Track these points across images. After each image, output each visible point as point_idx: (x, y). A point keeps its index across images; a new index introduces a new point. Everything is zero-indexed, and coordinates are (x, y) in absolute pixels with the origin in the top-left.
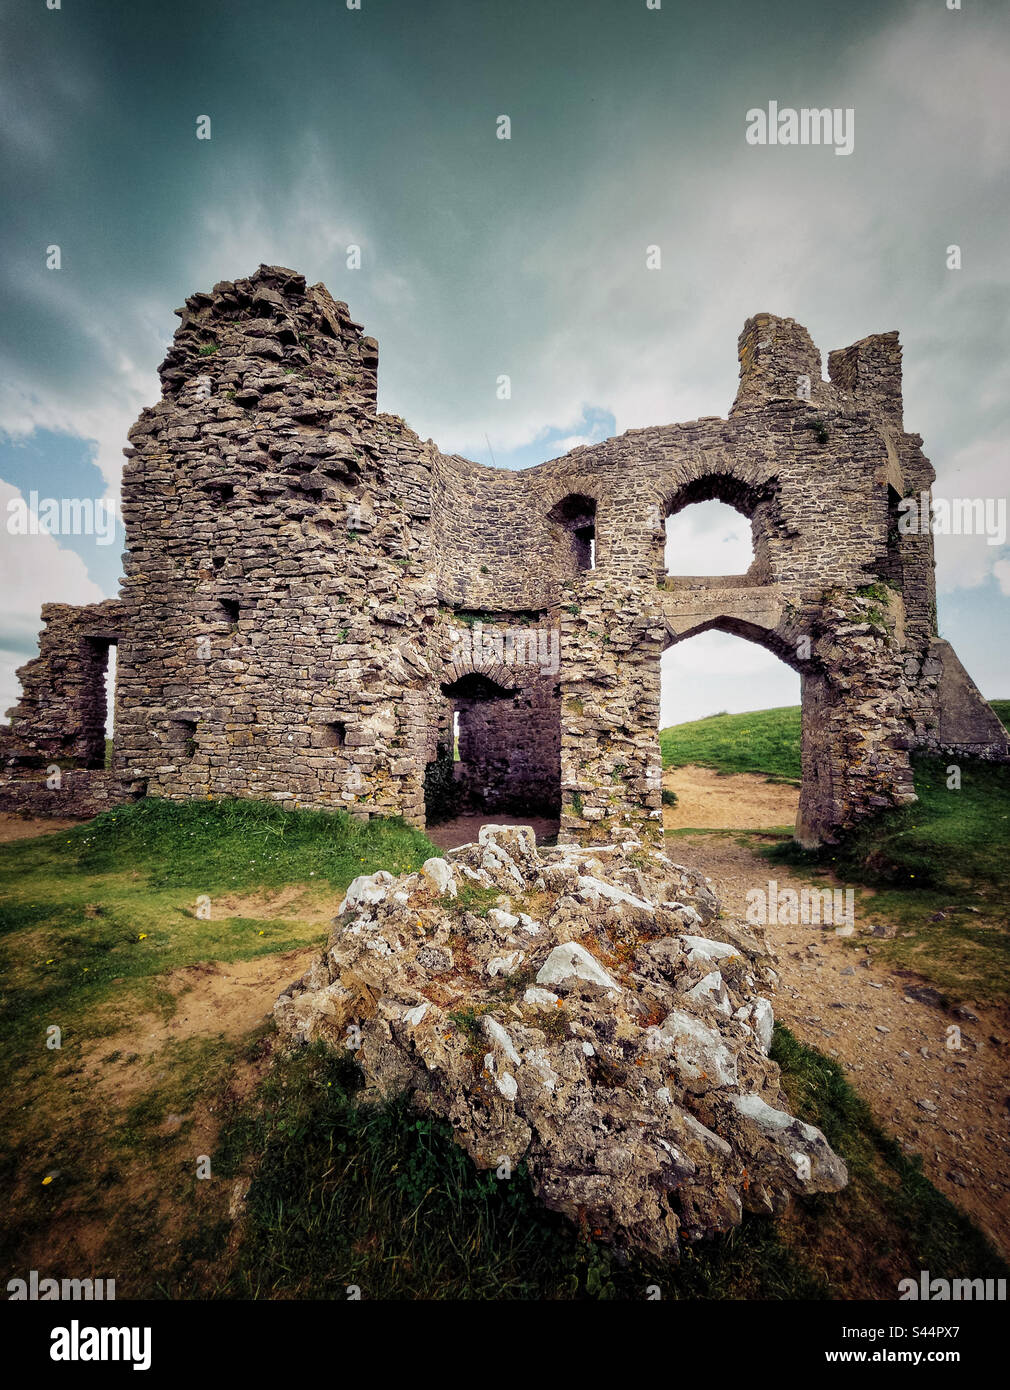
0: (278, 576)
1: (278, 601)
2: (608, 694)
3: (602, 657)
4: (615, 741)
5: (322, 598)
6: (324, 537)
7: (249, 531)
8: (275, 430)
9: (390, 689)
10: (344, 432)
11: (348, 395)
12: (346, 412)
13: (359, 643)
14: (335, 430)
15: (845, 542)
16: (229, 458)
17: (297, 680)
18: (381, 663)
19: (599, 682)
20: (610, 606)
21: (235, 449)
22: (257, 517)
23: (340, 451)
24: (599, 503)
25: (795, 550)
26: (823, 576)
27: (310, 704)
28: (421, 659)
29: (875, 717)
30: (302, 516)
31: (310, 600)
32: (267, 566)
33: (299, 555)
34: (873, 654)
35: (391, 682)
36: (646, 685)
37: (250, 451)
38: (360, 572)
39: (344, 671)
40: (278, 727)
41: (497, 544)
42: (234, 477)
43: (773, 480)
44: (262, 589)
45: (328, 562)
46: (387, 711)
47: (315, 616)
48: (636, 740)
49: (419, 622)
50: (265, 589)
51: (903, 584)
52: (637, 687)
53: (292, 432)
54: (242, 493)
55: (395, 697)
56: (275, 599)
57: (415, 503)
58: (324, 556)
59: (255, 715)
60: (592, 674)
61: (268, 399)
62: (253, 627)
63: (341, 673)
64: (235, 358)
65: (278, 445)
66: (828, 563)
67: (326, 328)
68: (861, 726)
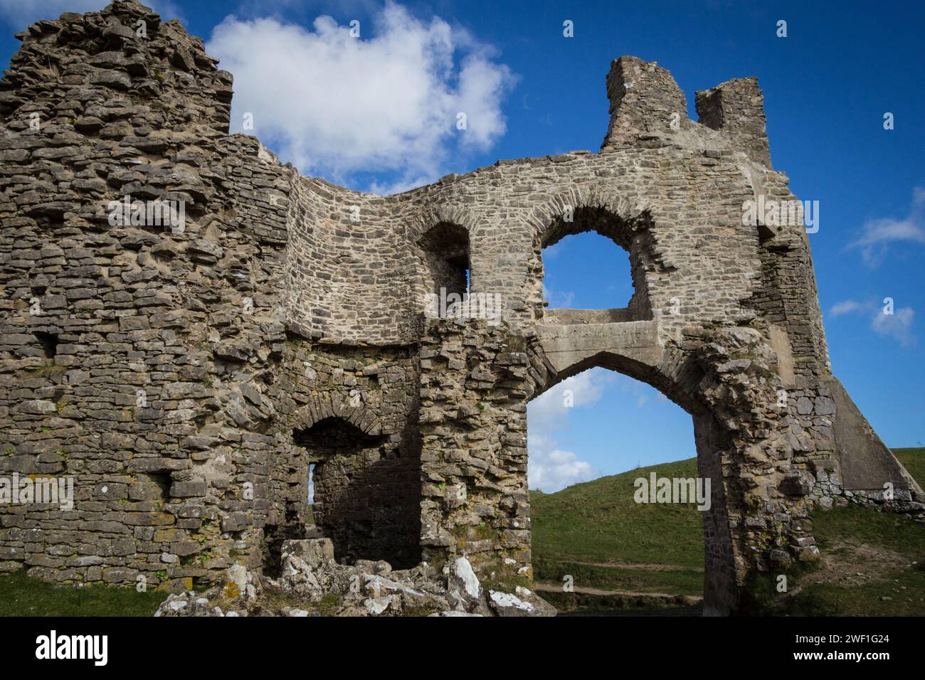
0: (106, 308)
1: (104, 335)
2: (471, 435)
3: (464, 396)
4: (481, 489)
5: (156, 332)
6: (164, 268)
7: (78, 259)
8: (117, 158)
9: (228, 433)
10: (192, 164)
11: (199, 127)
12: (196, 144)
13: (194, 381)
14: (183, 161)
15: (721, 276)
16: (62, 184)
17: (120, 422)
18: (219, 403)
19: (462, 423)
20: (471, 342)
21: (70, 174)
22: (87, 245)
23: (187, 183)
24: (471, 232)
25: (672, 284)
26: (702, 311)
27: (132, 450)
28: (264, 399)
29: (765, 460)
30: (140, 246)
31: (139, 334)
32: (95, 297)
33: (134, 286)
34: (756, 392)
35: (229, 424)
36: (511, 425)
37: (87, 178)
38: (201, 305)
39: (175, 412)
40: (91, 477)
41: (363, 272)
42: (66, 203)
43: (646, 214)
44: (87, 322)
45: (165, 293)
46: (221, 457)
47: (146, 351)
48: (501, 486)
49: (264, 358)
50: (92, 321)
51: (785, 320)
52: (501, 427)
53: (135, 161)
54: (73, 220)
55: (233, 442)
56: (100, 333)
57: (270, 228)
58: (161, 287)
59: (64, 464)
60: (454, 414)
61: (112, 128)
62: (71, 362)
63: (172, 414)
64: (78, 86)
65: (119, 172)
66: (706, 298)
67: (178, 63)
68: (754, 471)
